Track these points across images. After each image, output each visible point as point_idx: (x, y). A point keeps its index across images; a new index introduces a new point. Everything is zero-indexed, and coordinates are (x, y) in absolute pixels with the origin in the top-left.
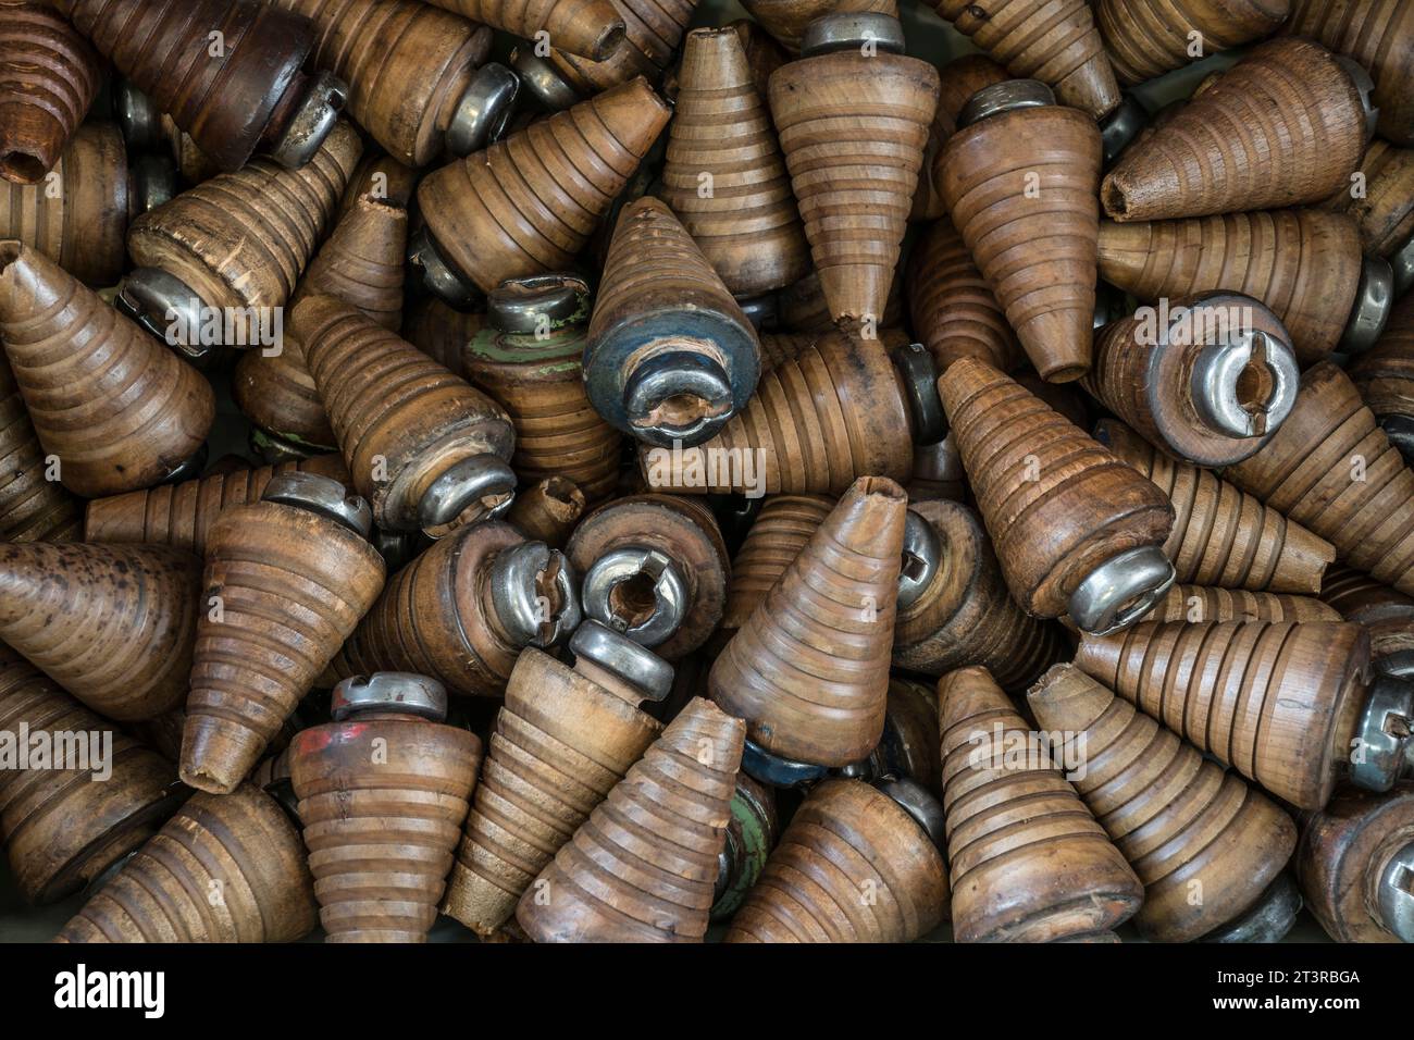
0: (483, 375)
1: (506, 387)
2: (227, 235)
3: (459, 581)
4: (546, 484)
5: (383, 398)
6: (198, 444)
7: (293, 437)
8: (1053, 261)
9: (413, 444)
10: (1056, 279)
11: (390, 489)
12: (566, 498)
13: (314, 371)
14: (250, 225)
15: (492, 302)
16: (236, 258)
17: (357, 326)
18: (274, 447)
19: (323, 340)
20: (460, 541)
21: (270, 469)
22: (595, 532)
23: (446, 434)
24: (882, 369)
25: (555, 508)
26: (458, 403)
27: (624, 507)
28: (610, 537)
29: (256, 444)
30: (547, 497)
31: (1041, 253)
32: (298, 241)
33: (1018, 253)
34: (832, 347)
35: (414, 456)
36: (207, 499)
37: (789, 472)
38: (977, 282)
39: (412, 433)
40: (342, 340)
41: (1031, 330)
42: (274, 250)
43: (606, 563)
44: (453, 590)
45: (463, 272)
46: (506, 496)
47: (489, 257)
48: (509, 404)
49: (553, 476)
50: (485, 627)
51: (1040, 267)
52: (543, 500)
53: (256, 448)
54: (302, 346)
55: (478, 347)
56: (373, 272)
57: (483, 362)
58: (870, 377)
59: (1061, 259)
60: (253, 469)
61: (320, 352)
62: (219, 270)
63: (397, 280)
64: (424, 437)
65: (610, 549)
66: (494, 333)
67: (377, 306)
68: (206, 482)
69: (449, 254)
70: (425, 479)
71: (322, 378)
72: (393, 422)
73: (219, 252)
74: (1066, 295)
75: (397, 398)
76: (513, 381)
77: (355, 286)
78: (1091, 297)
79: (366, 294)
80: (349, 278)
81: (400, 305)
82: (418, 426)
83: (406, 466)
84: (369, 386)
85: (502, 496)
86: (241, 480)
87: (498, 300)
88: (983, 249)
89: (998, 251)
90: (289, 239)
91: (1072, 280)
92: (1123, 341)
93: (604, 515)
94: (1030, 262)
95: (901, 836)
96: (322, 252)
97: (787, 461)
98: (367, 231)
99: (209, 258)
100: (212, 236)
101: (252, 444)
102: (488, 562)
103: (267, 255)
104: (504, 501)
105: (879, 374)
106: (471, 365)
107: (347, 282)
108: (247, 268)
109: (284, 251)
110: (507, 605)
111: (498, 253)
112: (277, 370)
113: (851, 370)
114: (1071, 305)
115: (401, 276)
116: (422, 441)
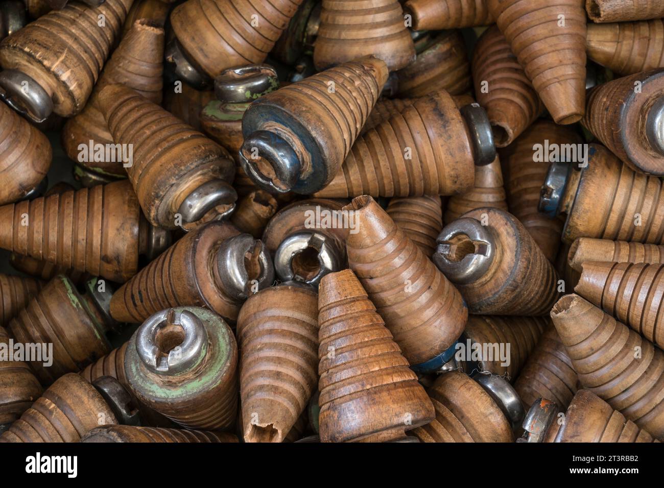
0: (213, 129)
1: (227, 136)
2: (56, 48)
3: (197, 257)
4: (253, 195)
5: (157, 145)
6: (43, 176)
7: (99, 170)
8: (558, 50)
9: (177, 172)
10: (561, 61)
11: (162, 200)
12: (266, 203)
13: (112, 130)
14: (70, 42)
15: (217, 84)
16: (63, 62)
17: (139, 103)
18: (87, 177)
19: (118, 111)
20: (199, 233)
21: (87, 190)
22: (280, 226)
23: (196, 166)
24: (454, 116)
25: (260, 209)
26: (203, 148)
27: (296, 208)
28: (289, 227)
29: (77, 174)
30: (254, 203)
31: (551, 46)
32: (99, 51)
33: (538, 46)
34: (423, 104)
35: (177, 179)
36: (49, 209)
37: (399, 182)
38: (514, 65)
39: (176, 165)
40: (130, 111)
41: (547, 93)
42: (85, 56)
43: (287, 243)
44: (194, 262)
45: (199, 66)
46: (231, 206)
47: (215, 56)
48: (229, 146)
49: (258, 190)
50: (213, 286)
51: (551, 54)
52: (251, 205)
53: (77, 178)
54: (105, 115)
55: (209, 111)
56: (145, 68)
57: (213, 120)
58: (447, 122)
59: (564, 49)
60: (76, 191)
61: (117, 118)
62: (52, 70)
63: (159, 71)
64: (183, 168)
65: (289, 235)
66: (219, 103)
67: (147, 88)
68: (48, 198)
69: (190, 55)
70: (182, 195)
71: (118, 134)
72: (163, 159)
73: (52, 58)
74: (569, 71)
75: (166, 145)
76: (231, 132)
77: (134, 77)
78: (584, 72)
79: (141, 81)
80: (129, 72)
81: (161, 88)
82: (179, 161)
83: (172, 185)
84: (148, 138)
85: (228, 206)
86: (70, 196)
87: (221, 83)
88: (516, 45)
89: (525, 46)
90: (93, 49)
91: (570, 62)
92: (605, 100)
93: (284, 214)
94: (545, 52)
95: (479, 404)
96: (113, 56)
97: (397, 174)
98: (140, 42)
99: (46, 63)
100: (48, 49)
101: (74, 175)
102: (218, 246)
103: (80, 59)
104: (229, 209)
105: (453, 119)
106: (205, 123)
107: (129, 74)
108: (68, 68)
109: (91, 57)
110: (226, 271)
111: (221, 53)
112: (88, 130)
113: (435, 118)
114: (571, 77)
115: (161, 70)
116: (181, 170)
